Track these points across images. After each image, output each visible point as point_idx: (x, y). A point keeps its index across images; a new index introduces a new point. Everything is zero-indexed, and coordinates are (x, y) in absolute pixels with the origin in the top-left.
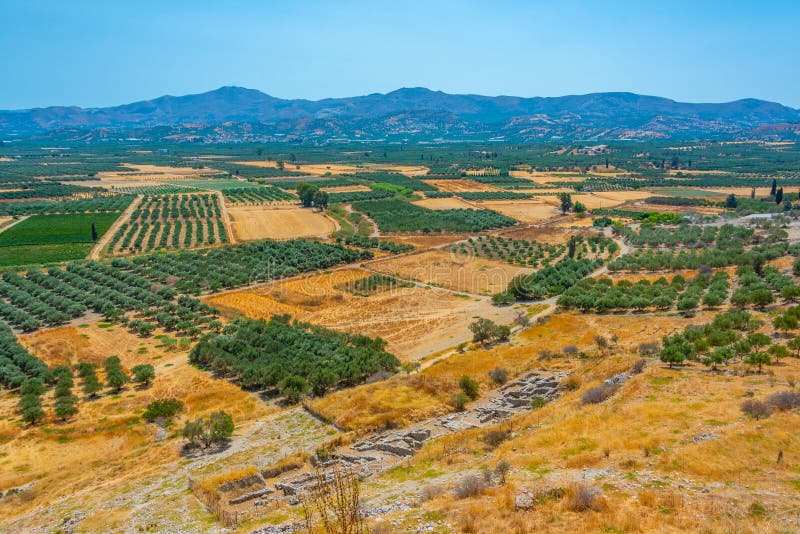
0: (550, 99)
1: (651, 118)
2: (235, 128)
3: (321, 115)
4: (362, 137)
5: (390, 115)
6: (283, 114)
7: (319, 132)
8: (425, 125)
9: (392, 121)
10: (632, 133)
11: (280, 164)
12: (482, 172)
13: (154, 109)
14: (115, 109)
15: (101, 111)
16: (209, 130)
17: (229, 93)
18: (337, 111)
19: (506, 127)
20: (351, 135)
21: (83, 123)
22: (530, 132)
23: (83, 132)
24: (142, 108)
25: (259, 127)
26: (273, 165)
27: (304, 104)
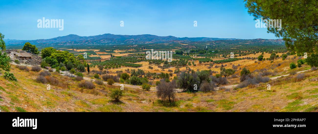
0: (135, 36)
1: (153, 39)
2: (71, 42)
3: (88, 39)
4: (95, 44)
5: (102, 39)
6: (81, 39)
7: (87, 43)
8: (109, 41)
9: (102, 40)
10: (148, 42)
11: (73, 50)
12: (109, 50)
13: (57, 39)
14: (50, 39)
15: (48, 40)
16: (66, 43)
17: (71, 36)
18: (92, 39)
19: (125, 41)
20: (93, 43)
21: (45, 42)
22: (129, 42)
23: (44, 44)
24: (55, 39)
25: (76, 42)
26: (72, 50)
27: (85, 37)
